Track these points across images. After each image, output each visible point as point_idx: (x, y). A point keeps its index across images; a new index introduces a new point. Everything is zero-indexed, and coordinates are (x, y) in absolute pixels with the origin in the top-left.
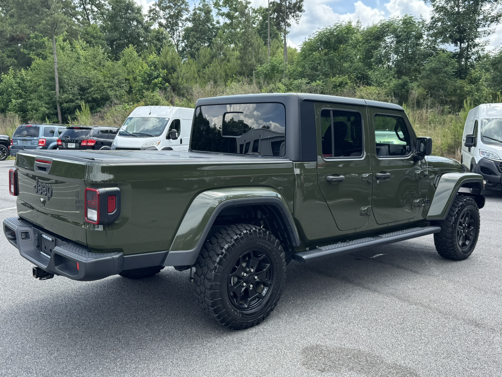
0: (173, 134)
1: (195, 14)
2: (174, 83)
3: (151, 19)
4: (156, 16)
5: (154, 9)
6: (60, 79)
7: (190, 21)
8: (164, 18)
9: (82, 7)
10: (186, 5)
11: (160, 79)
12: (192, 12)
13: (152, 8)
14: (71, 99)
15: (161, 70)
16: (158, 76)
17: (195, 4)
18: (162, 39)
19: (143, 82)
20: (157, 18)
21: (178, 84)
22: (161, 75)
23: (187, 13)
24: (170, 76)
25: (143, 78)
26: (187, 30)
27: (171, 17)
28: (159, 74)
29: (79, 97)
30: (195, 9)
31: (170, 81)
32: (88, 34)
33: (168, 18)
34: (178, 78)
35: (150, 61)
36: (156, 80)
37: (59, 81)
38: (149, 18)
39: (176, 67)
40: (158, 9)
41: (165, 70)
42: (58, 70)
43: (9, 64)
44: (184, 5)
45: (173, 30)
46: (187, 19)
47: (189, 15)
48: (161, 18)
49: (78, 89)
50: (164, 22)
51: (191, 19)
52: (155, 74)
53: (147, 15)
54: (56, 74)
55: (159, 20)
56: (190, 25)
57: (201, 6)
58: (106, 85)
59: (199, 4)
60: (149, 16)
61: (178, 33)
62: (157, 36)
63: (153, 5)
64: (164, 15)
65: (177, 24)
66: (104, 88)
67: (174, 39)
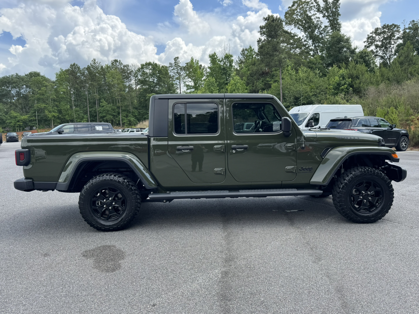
0: (310, 123)
1: (405, 32)
2: (357, 87)
3: (369, 44)
4: (373, 41)
5: (371, 36)
6: (283, 94)
7: (401, 39)
8: (379, 41)
9: (314, 45)
10: (398, 28)
11: (346, 86)
12: (402, 32)
13: (370, 36)
14: (288, 105)
15: (347, 79)
16: (345, 84)
17: (405, 26)
18: (365, 57)
19: (334, 89)
20: (374, 42)
21: (359, 87)
22: (347, 83)
23: (398, 33)
24: (354, 83)
25: (334, 87)
26: (399, 46)
27: (385, 39)
28: (346, 83)
29: (293, 104)
30: (405, 29)
31: (354, 86)
32: (311, 63)
33: (383, 40)
34: (360, 83)
35: (340, 74)
36: (342, 87)
37: (283, 95)
38: (368, 43)
39: (359, 76)
40: (374, 35)
41: (350, 79)
42: (282, 88)
43: (259, 88)
44: (396, 28)
45: (387, 47)
46: (398, 38)
47: (400, 34)
48: (377, 41)
49: (293, 99)
50: (379, 43)
51: (401, 37)
52: (343, 82)
53: (366, 41)
54: (281, 91)
55: (376, 43)
56: (401, 41)
57: (411, 26)
58: (311, 94)
59: (409, 25)
60: (368, 42)
61: (390, 50)
62: (361, 55)
63: (371, 33)
64: (379, 38)
65: (390, 43)
66: (310, 96)
67: (386, 55)
